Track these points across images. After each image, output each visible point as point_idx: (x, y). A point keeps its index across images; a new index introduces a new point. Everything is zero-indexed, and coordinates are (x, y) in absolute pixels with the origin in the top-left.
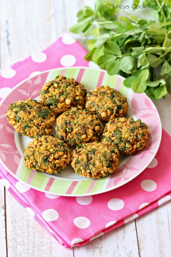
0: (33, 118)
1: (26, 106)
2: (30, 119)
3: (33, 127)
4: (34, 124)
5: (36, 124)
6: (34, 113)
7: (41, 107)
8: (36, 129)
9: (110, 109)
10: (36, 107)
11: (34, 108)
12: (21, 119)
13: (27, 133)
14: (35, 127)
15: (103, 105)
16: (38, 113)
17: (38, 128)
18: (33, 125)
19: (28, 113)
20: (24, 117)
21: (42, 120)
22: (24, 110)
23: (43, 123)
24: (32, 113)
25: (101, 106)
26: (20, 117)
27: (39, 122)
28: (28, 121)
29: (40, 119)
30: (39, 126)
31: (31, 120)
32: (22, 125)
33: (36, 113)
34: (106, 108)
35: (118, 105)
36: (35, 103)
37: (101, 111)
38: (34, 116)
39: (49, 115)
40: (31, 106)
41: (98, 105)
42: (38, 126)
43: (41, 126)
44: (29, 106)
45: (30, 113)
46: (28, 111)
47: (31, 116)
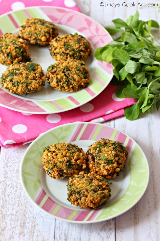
0: (27, 75)
1: (15, 71)
2: (25, 78)
3: (32, 82)
4: (31, 79)
5: (32, 79)
6: (24, 71)
7: (25, 65)
8: (36, 82)
9: (47, 32)
10: (21, 67)
11: (21, 68)
12: (19, 82)
13: (31, 89)
14: (34, 81)
15: (40, 32)
16: (27, 70)
17: (36, 80)
18: (31, 81)
19: (20, 75)
20: (20, 79)
21: (34, 72)
22: (16, 74)
23: (37, 75)
24: (23, 73)
25: (39, 33)
26: (17, 81)
27: (33, 75)
28: (25, 80)
29: (32, 72)
30: (36, 78)
31: (27, 78)
32: (23, 86)
33: (26, 71)
34: (44, 33)
35: (51, 28)
36: (19, 65)
37: (41, 36)
38: (27, 74)
39: (35, 66)
40: (18, 69)
41: (36, 33)
42: (34, 79)
43: (36, 77)
44: (16, 69)
45: (21, 74)
46: (19, 73)
47: (24, 75)
